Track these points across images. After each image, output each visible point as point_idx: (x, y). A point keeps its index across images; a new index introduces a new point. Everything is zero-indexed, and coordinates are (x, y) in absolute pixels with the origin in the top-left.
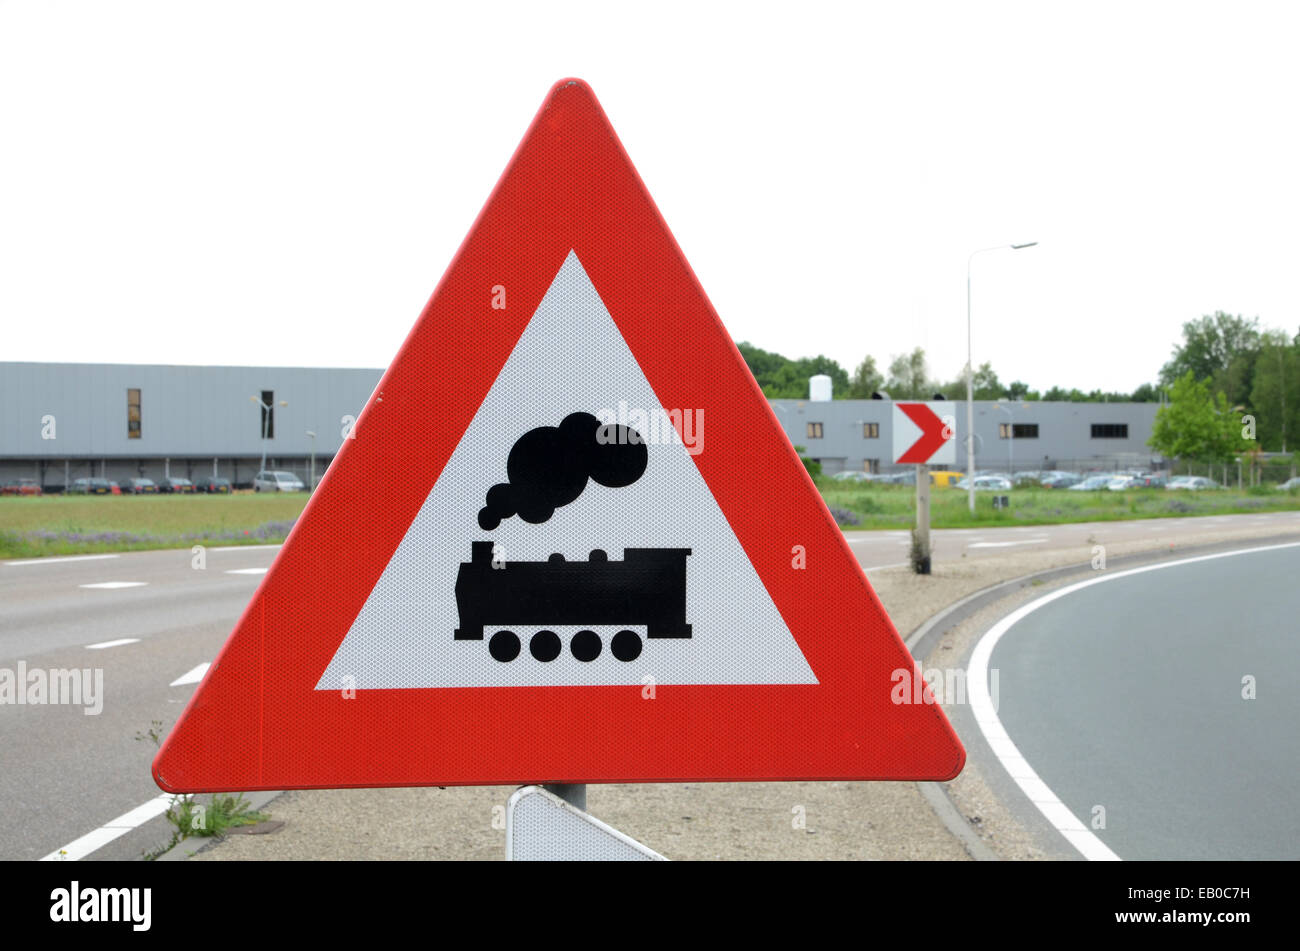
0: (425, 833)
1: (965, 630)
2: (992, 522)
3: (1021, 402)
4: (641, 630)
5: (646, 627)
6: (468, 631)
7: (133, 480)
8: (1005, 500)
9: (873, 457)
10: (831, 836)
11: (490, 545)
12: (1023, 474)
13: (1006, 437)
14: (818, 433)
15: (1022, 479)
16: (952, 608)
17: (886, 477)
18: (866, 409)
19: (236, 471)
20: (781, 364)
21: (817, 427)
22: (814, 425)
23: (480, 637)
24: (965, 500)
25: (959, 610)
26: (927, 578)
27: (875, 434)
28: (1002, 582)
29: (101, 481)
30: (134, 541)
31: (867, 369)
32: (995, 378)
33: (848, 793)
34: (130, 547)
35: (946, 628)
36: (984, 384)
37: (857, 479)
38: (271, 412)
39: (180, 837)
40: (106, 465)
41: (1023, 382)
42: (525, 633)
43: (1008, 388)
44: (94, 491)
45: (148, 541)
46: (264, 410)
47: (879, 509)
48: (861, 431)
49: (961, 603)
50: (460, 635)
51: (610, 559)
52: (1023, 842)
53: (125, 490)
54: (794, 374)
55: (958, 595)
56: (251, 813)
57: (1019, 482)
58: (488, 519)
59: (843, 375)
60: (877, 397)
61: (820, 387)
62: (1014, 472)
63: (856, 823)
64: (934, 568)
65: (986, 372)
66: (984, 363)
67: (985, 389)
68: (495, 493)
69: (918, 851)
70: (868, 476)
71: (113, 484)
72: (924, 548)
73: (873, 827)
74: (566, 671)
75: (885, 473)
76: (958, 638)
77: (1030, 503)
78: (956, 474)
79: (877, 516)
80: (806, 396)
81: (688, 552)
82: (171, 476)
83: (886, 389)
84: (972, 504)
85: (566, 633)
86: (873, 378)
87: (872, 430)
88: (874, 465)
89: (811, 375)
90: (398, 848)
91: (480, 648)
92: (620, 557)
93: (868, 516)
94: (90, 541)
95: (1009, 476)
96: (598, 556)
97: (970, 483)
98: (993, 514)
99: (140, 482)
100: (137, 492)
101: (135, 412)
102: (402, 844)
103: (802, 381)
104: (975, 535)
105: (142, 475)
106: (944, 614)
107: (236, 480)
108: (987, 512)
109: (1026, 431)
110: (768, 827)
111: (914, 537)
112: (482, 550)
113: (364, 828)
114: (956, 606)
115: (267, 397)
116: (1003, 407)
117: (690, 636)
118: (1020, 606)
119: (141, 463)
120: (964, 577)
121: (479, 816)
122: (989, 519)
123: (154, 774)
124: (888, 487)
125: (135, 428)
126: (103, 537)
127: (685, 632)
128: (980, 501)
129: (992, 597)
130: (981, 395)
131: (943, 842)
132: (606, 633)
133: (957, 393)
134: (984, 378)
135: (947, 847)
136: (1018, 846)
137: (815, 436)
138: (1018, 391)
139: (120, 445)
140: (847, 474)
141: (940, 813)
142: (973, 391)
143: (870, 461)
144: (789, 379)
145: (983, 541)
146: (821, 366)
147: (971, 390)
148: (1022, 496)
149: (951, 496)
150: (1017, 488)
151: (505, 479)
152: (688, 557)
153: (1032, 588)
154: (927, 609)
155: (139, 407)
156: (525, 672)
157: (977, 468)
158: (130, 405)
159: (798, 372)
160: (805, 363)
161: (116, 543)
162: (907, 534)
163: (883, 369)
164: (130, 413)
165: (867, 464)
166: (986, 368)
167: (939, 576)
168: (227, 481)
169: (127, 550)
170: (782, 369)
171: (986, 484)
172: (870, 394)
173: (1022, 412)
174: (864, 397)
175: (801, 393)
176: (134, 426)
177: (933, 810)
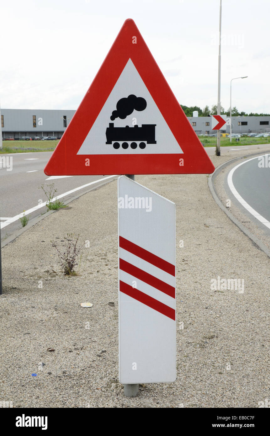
0: (103, 210)
1: (228, 168)
2: (236, 145)
3: (243, 117)
4: (146, 142)
5: (146, 141)
6: (109, 142)
7: (35, 137)
8: (239, 139)
9: (208, 131)
10: (194, 210)
11: (113, 124)
12: (243, 134)
13: (240, 125)
14: (195, 125)
15: (243, 135)
16: (225, 163)
17: (210, 135)
18: (206, 119)
19: (58, 135)
20: (186, 108)
21: (195, 123)
22: (194, 123)
23: (111, 144)
24: (230, 139)
25: (227, 163)
26: (219, 157)
27: (208, 125)
28: (237, 157)
29: (27, 137)
30: (36, 150)
31: (207, 109)
32: (237, 111)
33: (199, 202)
34: (35, 151)
35: (223, 168)
36: (235, 112)
37: (204, 136)
38: (66, 120)
39: (49, 210)
40: (29, 133)
41: (244, 112)
42: (121, 143)
43: (240, 113)
44: (26, 139)
45: (39, 150)
46: (64, 120)
47: (209, 142)
48: (205, 124)
49: (227, 162)
50: (107, 143)
51: (139, 127)
52: (238, 211)
53: (33, 139)
54: (189, 111)
55: (226, 161)
56: (64, 205)
57: (242, 136)
58: (113, 118)
59: (201, 111)
60: (209, 116)
61: (196, 113)
62: (241, 133)
63: (200, 207)
64: (221, 155)
65: (235, 110)
66: (234, 107)
67: (235, 113)
68: (114, 113)
69: (214, 213)
70: (207, 135)
71: (30, 138)
72: (219, 149)
73: (204, 208)
74: (130, 151)
75: (210, 134)
76: (226, 170)
77: (244, 140)
78: (228, 134)
79: (208, 144)
80: (192, 116)
81: (156, 125)
82: (43, 136)
83: (211, 114)
84: (231, 141)
85: (129, 143)
86: (208, 111)
87: (208, 124)
88: (208, 132)
89: (193, 111)
90: (97, 212)
91: (111, 146)
92: (141, 127)
93: (206, 144)
94: (26, 150)
95: (240, 135)
96: (136, 126)
97: (231, 136)
98: (236, 143)
99: (37, 138)
100: (36, 140)
101: (35, 120)
102: (98, 212)
103: (191, 112)
104: (231, 148)
105: (37, 136)
106: (223, 164)
107: (58, 137)
108: (235, 142)
109: (244, 123)
110: (180, 209)
111: (216, 148)
112: (111, 125)
113: (89, 209)
114: (226, 163)
115: (65, 117)
116: (239, 118)
117: (156, 143)
118: (241, 163)
119: (37, 133)
120: (228, 156)
121: (115, 206)
122: (235, 144)
123: (44, 172)
124: (211, 137)
125: (35, 125)
126: (29, 149)
127: (155, 142)
128: (233, 140)
129: (234, 161)
130: (233, 115)
131: (220, 211)
132: (138, 143)
133: (228, 114)
134: (234, 111)
135: (220, 212)
136: (237, 212)
137: (194, 126)
138: (243, 114)
139: (31, 129)
140: (202, 134)
141: (219, 205)
142: (232, 114)
143: (207, 131)
144: (188, 112)
145: (233, 149)
146: (196, 109)
147: (231, 113)
148: (243, 139)
149: (226, 139)
150: (242, 137)
151: (116, 109)
152: (156, 126)
153: (244, 159)
154: (219, 164)
155: (36, 120)
156: (121, 151)
157: (232, 132)
158: (33, 119)
159: (190, 110)
160: (192, 108)
161: (31, 150)
162: (216, 147)
163: (210, 109)
164: (33, 121)
165: (206, 132)
166: (235, 108)
167: (222, 156)
168: (56, 137)
169: (34, 152)
170: (186, 110)
171: (235, 136)
172: (207, 115)
173: (244, 119)
174: (206, 116)
175: (191, 115)
176: (35, 124)
177: (218, 205)
